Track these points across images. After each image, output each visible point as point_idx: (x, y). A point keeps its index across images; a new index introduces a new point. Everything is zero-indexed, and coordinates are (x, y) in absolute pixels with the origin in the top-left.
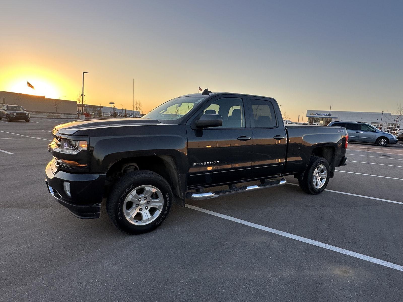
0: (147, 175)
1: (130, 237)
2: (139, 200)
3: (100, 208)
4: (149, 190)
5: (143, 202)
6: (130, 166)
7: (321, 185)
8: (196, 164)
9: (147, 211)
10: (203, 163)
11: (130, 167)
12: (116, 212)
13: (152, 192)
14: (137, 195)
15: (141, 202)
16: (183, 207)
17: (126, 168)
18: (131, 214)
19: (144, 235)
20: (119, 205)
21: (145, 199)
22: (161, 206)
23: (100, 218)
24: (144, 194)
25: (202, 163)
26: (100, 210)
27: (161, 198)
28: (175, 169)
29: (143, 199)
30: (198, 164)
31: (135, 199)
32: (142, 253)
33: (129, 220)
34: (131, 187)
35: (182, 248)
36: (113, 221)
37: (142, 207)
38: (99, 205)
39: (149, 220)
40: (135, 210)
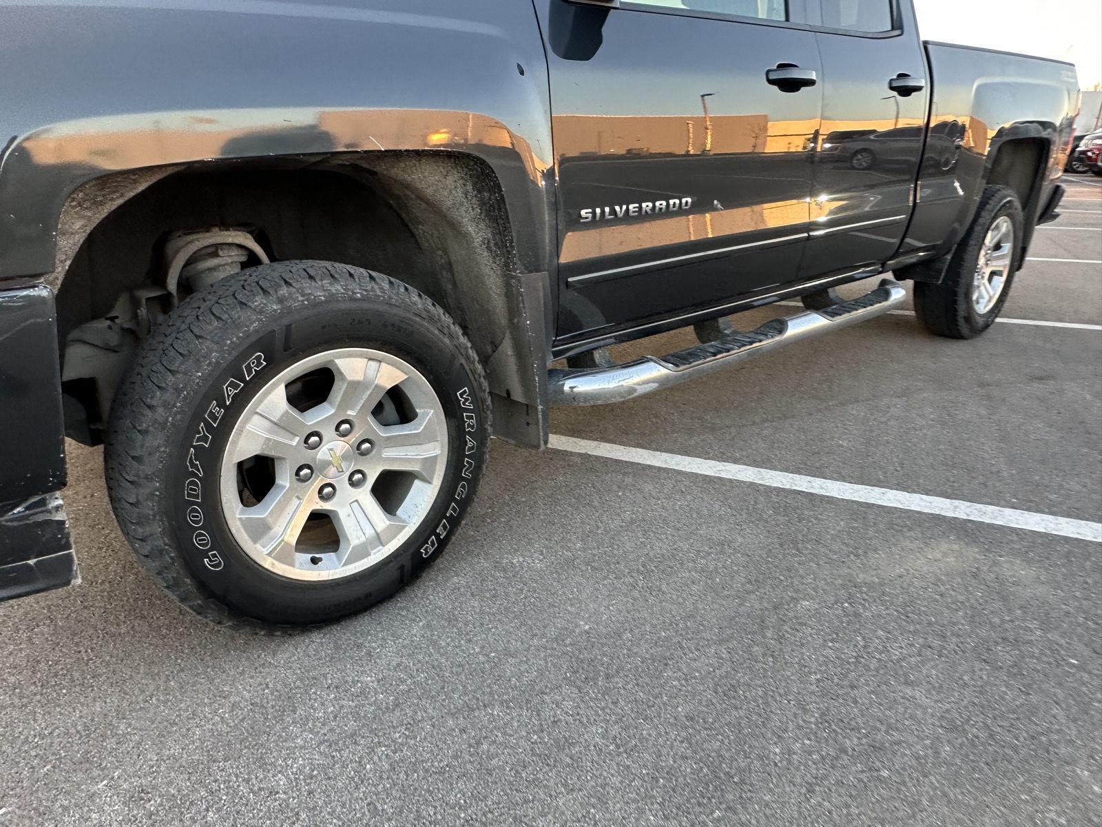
0: (337, 288)
1: (291, 648)
2: (312, 439)
3: (63, 522)
4: (361, 379)
5: (334, 448)
6: (214, 250)
7: (991, 298)
8: (594, 213)
9: (364, 495)
10: (624, 207)
11: (215, 255)
12: (179, 534)
13: (377, 386)
14: (294, 413)
15: (322, 453)
16: (543, 447)
17: (188, 263)
18: (278, 529)
19: (364, 623)
20: (193, 489)
21: (344, 435)
22: (434, 460)
23: (79, 581)
24: (331, 404)
25: (621, 209)
26: (67, 536)
27: (429, 411)
28: (488, 248)
29: (334, 433)
30: (603, 212)
31: (286, 441)
32: (397, 757)
33: (268, 563)
34: (249, 369)
35: (608, 677)
36: (173, 585)
37: (328, 481)
38: (49, 512)
39: (379, 540)
40: (296, 502)
